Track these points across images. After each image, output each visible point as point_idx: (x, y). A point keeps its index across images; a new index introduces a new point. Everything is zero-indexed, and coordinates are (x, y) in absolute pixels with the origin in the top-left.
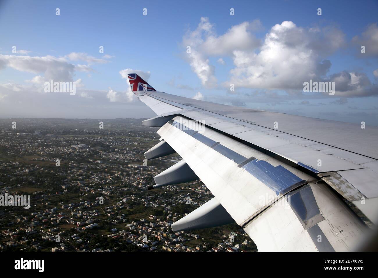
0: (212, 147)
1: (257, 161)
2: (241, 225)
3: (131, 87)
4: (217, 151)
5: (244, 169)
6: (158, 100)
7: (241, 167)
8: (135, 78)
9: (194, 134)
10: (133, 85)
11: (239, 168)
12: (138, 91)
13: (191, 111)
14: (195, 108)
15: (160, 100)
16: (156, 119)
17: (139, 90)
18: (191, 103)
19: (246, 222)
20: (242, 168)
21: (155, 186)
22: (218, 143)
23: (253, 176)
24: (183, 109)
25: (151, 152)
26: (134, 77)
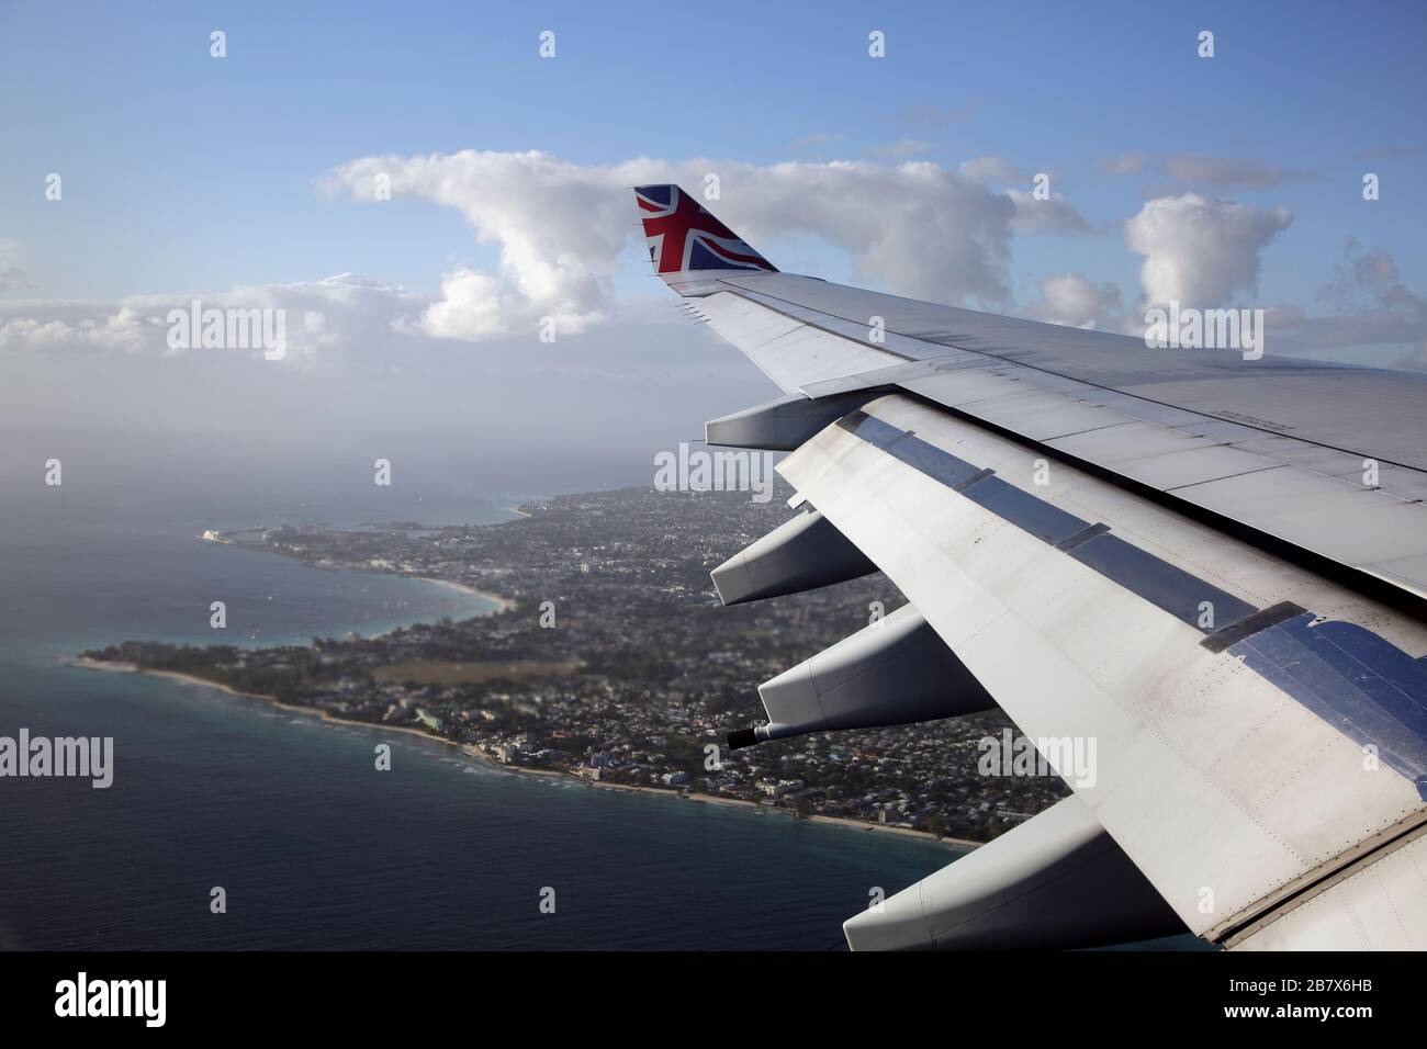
0: (1063, 547)
1: (1311, 624)
2: (1212, 936)
3: (652, 250)
4: (1094, 569)
5: (1238, 661)
6: (784, 314)
7: (1221, 651)
8: (671, 209)
9: (968, 483)
10: (659, 240)
11: (1209, 654)
12: (685, 274)
13: (950, 368)
14: (975, 357)
15: (793, 318)
16: (776, 409)
17: (691, 268)
18: (956, 330)
19: (1235, 921)
20: (1224, 654)
21: (767, 728)
22: (1101, 528)
23: (1284, 697)
24: (912, 360)
25: (747, 566)
26: (668, 202)
